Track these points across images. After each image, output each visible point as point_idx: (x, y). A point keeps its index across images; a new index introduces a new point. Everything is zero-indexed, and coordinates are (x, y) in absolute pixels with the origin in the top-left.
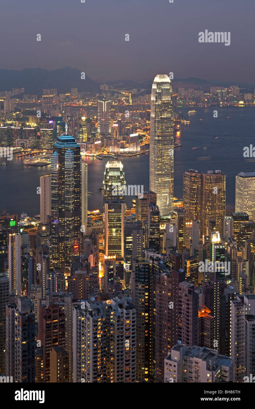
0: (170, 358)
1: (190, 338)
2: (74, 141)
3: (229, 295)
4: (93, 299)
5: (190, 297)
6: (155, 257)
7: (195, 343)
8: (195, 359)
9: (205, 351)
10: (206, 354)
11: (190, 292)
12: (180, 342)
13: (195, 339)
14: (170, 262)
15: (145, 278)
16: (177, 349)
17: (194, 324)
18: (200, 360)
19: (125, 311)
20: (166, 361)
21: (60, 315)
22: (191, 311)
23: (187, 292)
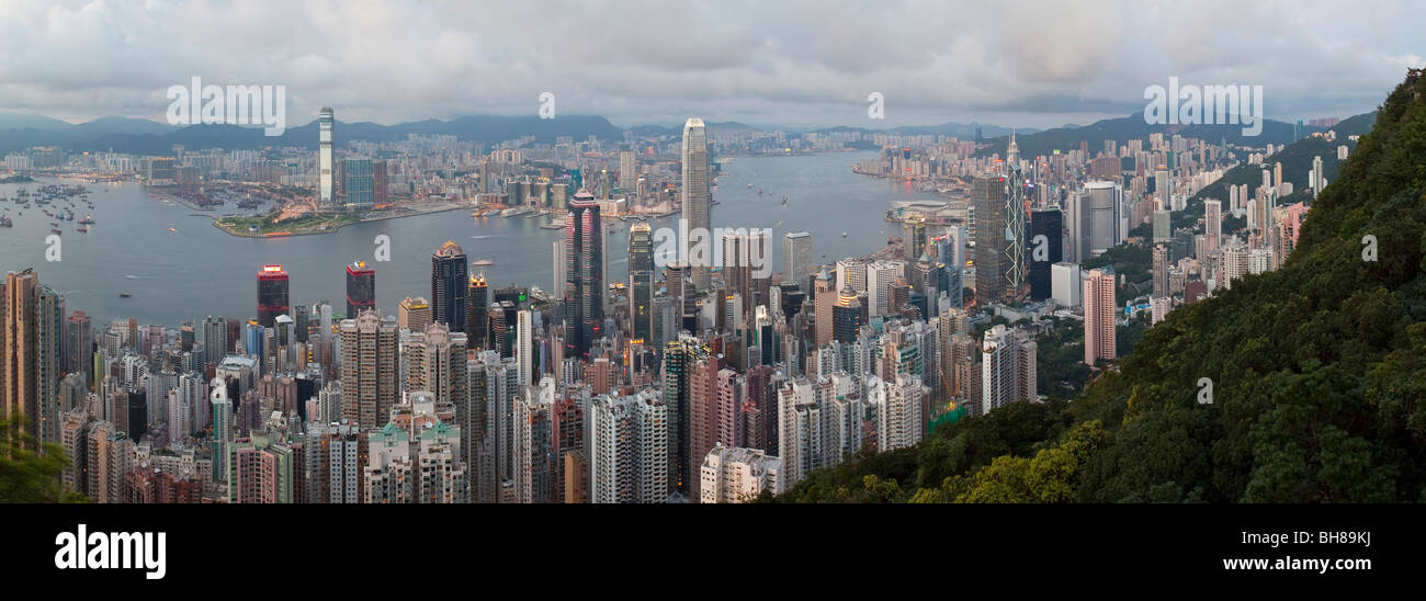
0: (707, 465)
1: (732, 438)
2: (593, 199)
3: (776, 383)
4: (616, 393)
5: (731, 388)
6: (689, 341)
7: (737, 444)
8: (737, 464)
9: (749, 452)
10: (750, 456)
11: (731, 381)
12: (719, 444)
13: (737, 439)
14: (708, 346)
15: (677, 367)
16: (715, 453)
17: (737, 420)
18: (742, 465)
19: (654, 408)
20: (703, 468)
21: (577, 412)
22: (732, 405)
23: (727, 383)
